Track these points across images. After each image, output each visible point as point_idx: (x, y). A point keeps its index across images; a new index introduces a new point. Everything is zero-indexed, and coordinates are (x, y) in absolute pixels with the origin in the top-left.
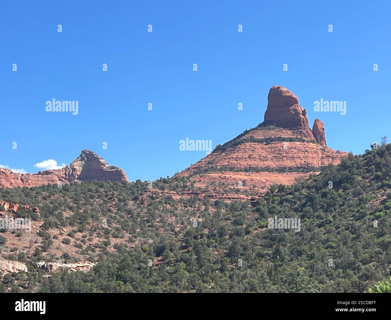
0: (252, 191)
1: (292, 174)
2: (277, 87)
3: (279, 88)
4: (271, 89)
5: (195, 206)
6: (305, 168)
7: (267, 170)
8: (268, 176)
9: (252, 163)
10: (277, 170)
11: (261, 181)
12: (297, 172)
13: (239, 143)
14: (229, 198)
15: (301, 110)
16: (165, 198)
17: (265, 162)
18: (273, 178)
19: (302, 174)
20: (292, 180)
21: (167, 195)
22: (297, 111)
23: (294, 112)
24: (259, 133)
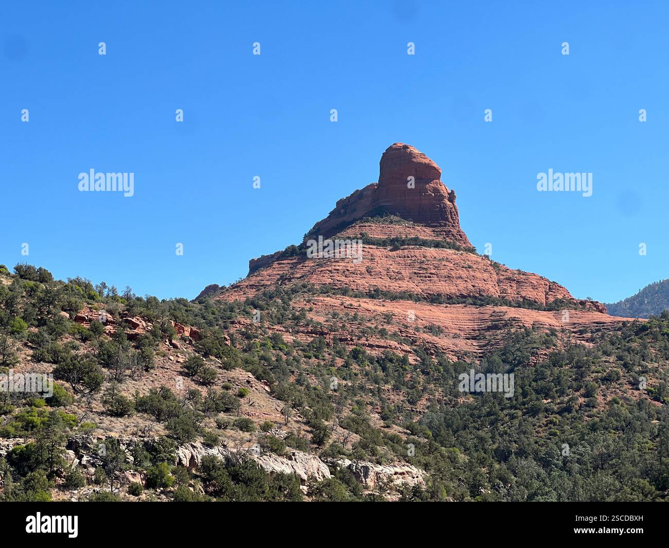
0: (404, 335)
1: (454, 307)
2: (402, 145)
5: (324, 356)
6: (476, 297)
7: (410, 297)
8: (415, 308)
9: (378, 283)
10: (425, 299)
12: (464, 305)
14: (371, 346)
15: (446, 192)
16: (268, 337)
17: (400, 282)
18: (427, 312)
19: (473, 309)
20: (458, 319)
21: (270, 332)
22: (440, 193)
23: (433, 195)
24: (373, 228)
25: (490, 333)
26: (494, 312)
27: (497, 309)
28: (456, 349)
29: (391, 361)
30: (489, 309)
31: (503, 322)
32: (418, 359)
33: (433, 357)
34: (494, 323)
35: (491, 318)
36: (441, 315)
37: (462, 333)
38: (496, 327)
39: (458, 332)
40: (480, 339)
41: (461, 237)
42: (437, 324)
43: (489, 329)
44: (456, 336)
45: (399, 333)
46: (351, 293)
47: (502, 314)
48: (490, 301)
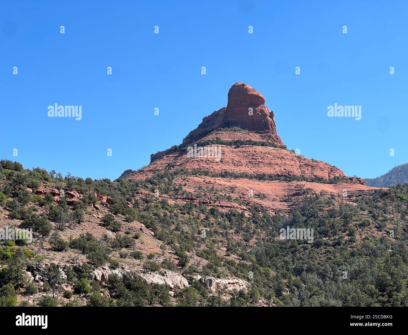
0: (242, 199)
1: (273, 182)
2: (241, 84)
5: (193, 213)
6: (286, 176)
7: (246, 176)
8: (250, 183)
9: (227, 168)
10: (255, 177)
11: (246, 189)
12: (279, 181)
14: (222, 207)
15: (268, 112)
16: (159, 202)
17: (240, 167)
18: (257, 185)
19: (285, 183)
20: (275, 189)
21: (160, 199)
22: (264, 112)
23: (260, 114)
24: (224, 134)
25: (295, 198)
26: (297, 185)
27: (299, 183)
28: (274, 208)
29: (234, 215)
30: (294, 183)
31: (302, 191)
32: (251, 214)
33: (260, 213)
34: (297, 191)
35: (296, 189)
36: (265, 187)
37: (278, 198)
38: (298, 194)
39: (275, 197)
40: (289, 201)
41: (277, 139)
42: (263, 193)
43: (294, 195)
44: (274, 200)
45: (239, 199)
46: (210, 174)
47: (302, 186)
48: (294, 178)
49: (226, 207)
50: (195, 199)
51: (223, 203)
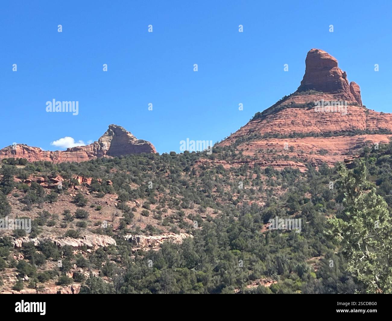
0: (300, 157)
1: (337, 138)
2: (315, 50)
3: (317, 51)
4: (309, 53)
5: (246, 174)
6: (350, 131)
7: (313, 135)
8: (314, 141)
9: (297, 129)
10: (322, 135)
11: (308, 147)
12: (343, 136)
13: (280, 110)
14: (278, 165)
15: (341, 73)
16: (216, 167)
17: (309, 127)
18: (320, 143)
19: (348, 138)
20: (338, 144)
21: (217, 164)
22: (337, 74)
23: (333, 75)
24: (300, 98)
25: (355, 151)
26: (359, 139)
27: (361, 137)
28: (334, 161)
29: (289, 172)
30: (357, 137)
31: (363, 144)
32: (307, 169)
33: (316, 167)
34: (357, 145)
35: (357, 142)
36: (328, 143)
37: (340, 152)
38: (358, 147)
39: (337, 152)
40: (350, 154)
41: (350, 97)
42: (325, 149)
43: (355, 148)
44: (336, 154)
45: (298, 157)
46: (280, 136)
47: (363, 139)
48: (360, 132)
49: (283, 165)
50: (249, 162)
51: (280, 162)
